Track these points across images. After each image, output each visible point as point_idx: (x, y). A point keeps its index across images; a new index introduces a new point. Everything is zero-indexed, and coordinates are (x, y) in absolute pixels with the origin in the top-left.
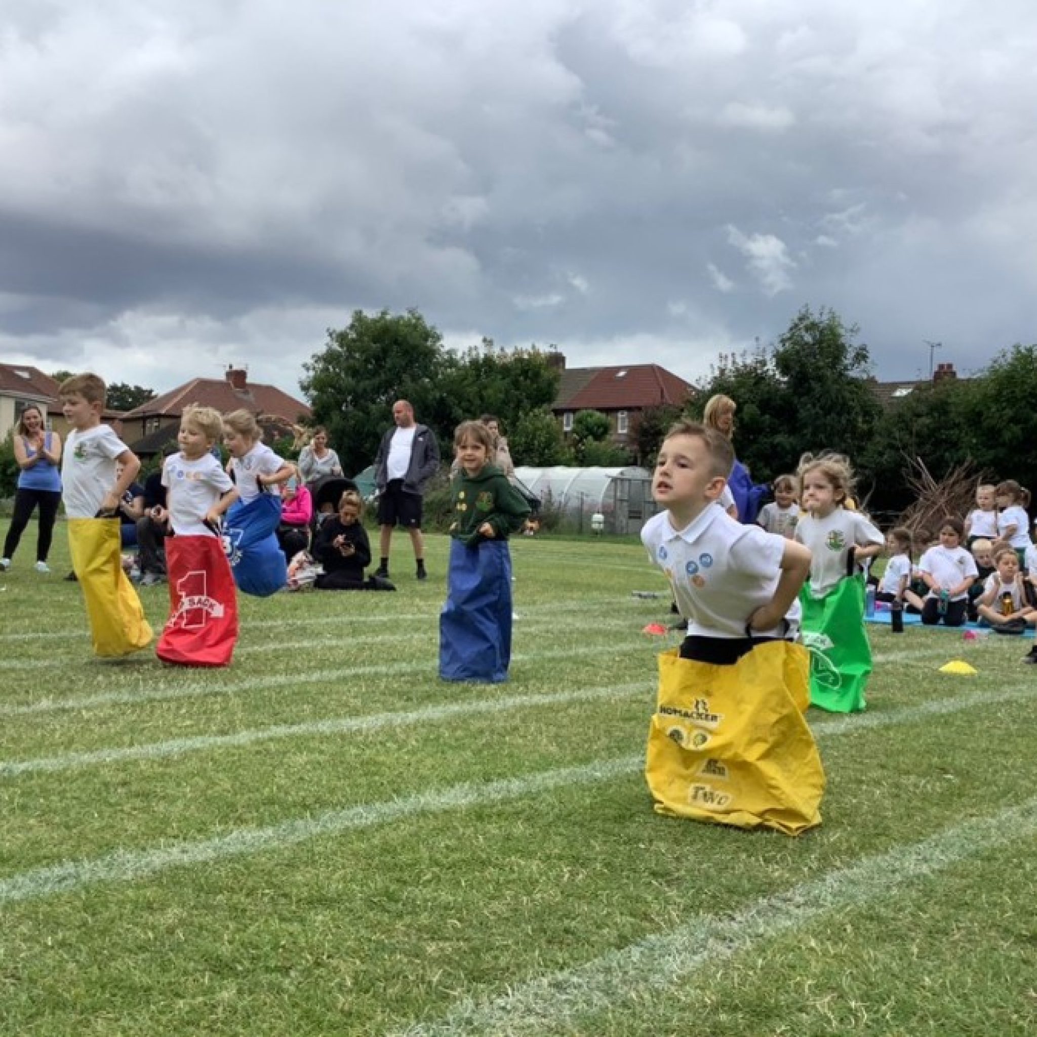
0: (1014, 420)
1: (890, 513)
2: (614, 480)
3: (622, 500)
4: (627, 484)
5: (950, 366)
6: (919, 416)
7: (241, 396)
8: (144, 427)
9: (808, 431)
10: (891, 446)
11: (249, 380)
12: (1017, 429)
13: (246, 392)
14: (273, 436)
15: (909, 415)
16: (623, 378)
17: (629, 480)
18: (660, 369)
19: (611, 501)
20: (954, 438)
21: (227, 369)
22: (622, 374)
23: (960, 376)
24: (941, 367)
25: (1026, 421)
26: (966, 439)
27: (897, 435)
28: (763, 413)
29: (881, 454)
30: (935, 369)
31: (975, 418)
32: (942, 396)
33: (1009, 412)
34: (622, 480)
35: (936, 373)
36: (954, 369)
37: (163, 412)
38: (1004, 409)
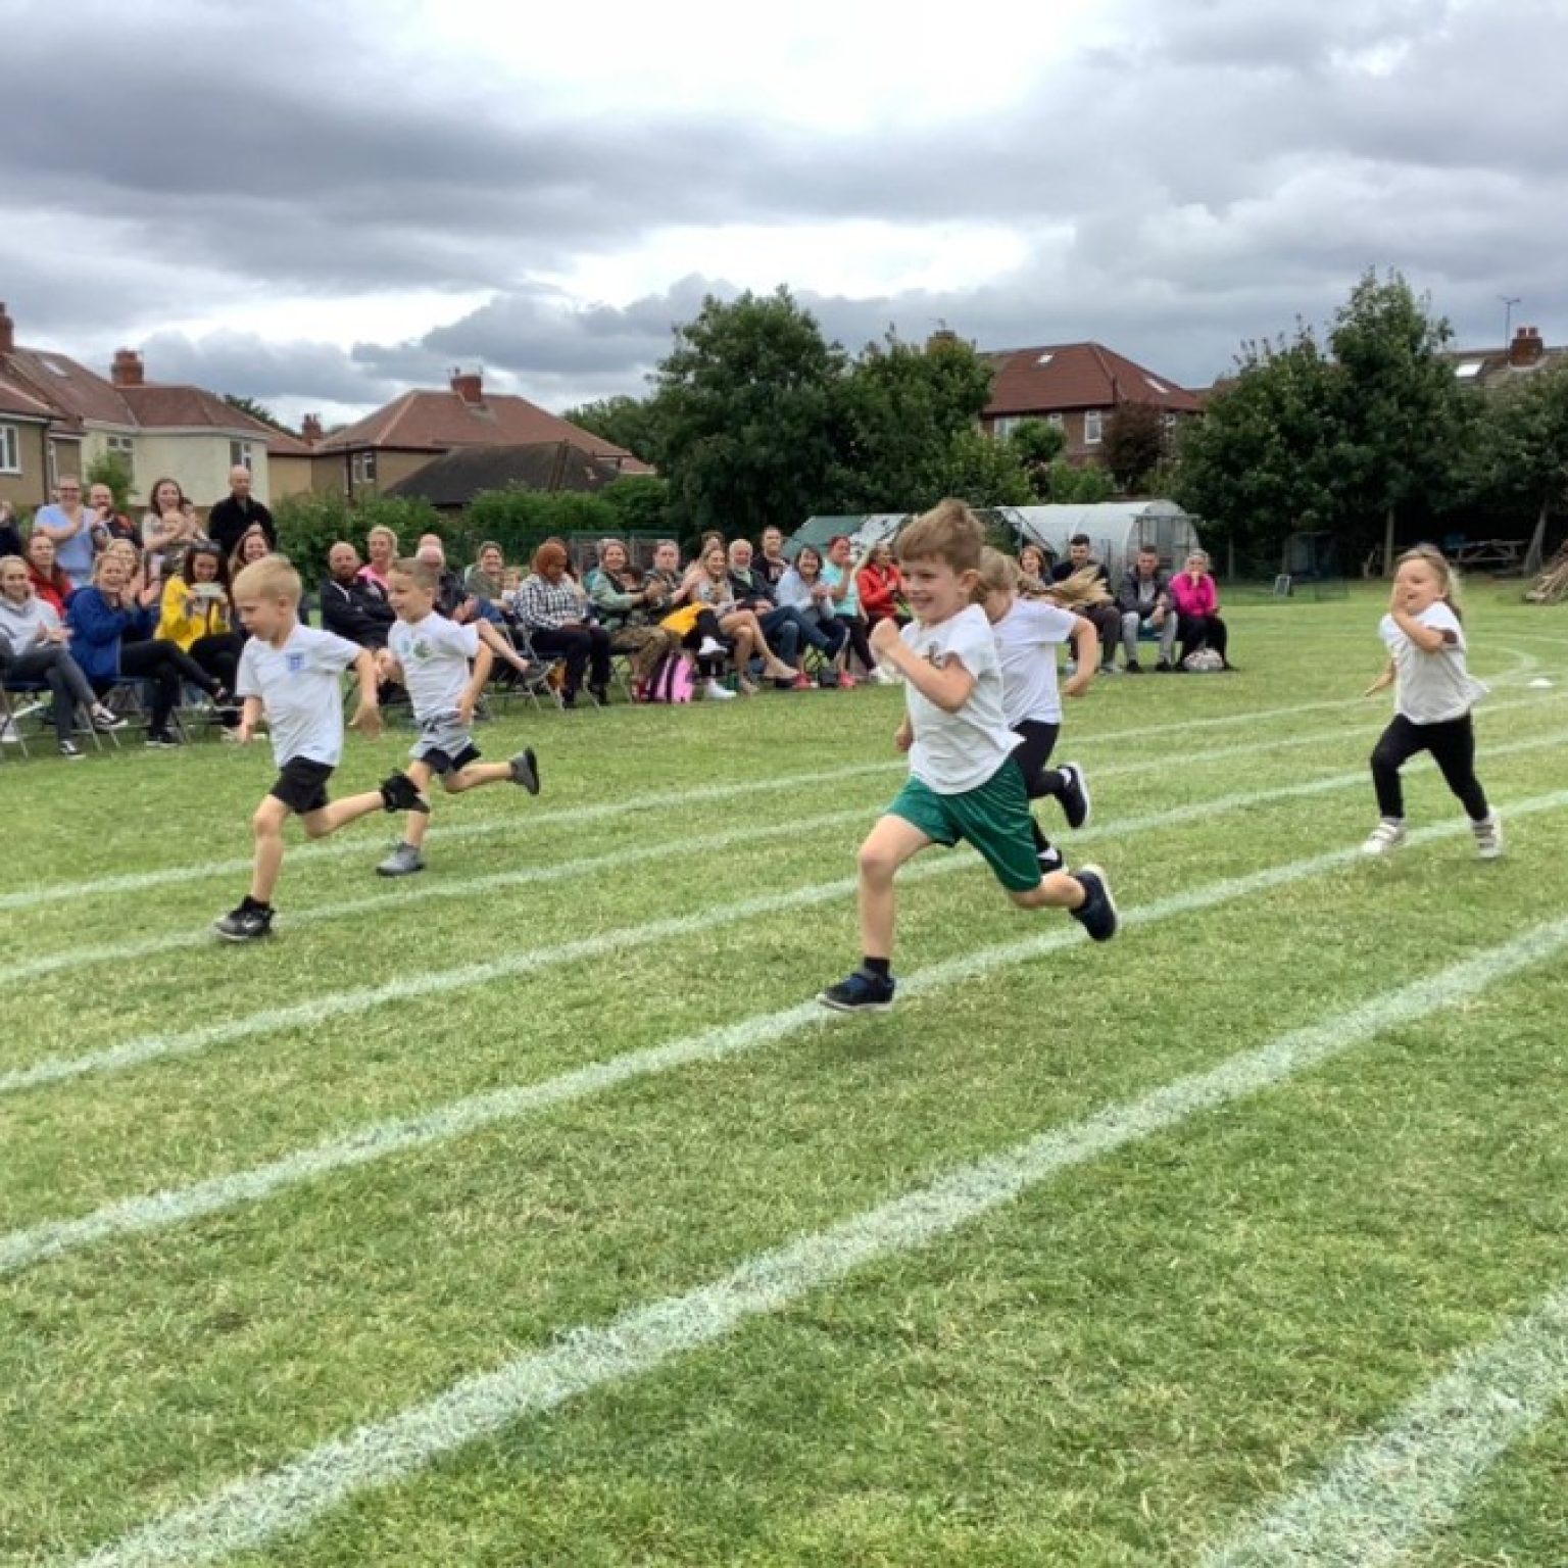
2: (1140, 520)
4: (1153, 523)
5: (1533, 331)
7: (479, 413)
8: (349, 465)
11: (485, 390)
13: (484, 408)
14: (586, 475)
16: (1049, 364)
17: (1157, 518)
18: (1102, 349)
21: (453, 375)
22: (1046, 359)
23: (1547, 344)
24: (1522, 332)
29: (1488, 468)
30: (1514, 335)
34: (1148, 519)
35: (1515, 342)
36: (1540, 334)
37: (378, 442)
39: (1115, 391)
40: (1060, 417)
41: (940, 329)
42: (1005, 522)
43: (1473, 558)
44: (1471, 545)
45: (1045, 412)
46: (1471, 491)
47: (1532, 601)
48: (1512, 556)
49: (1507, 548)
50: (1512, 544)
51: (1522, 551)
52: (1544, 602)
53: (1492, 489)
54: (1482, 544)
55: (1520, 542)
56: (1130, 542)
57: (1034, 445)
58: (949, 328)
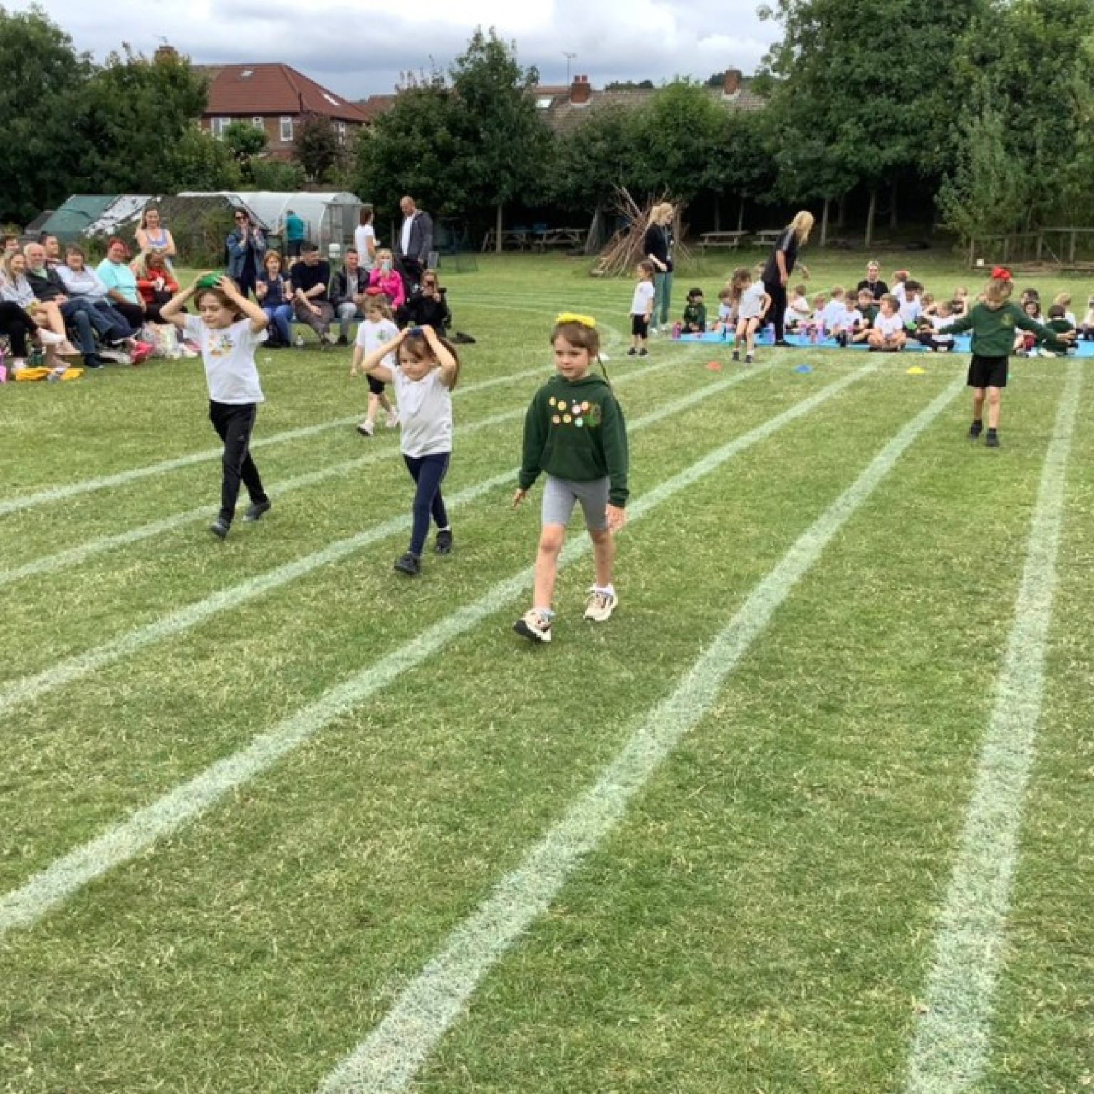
0: (677, 146)
1: (568, 230)
2: (330, 206)
3: (337, 227)
4: (340, 209)
5: (585, 78)
6: (594, 140)
9: (496, 153)
10: (573, 169)
12: (679, 154)
15: (586, 139)
16: (250, 78)
17: (341, 206)
18: (289, 69)
19: (328, 227)
20: (627, 162)
22: (247, 73)
24: (577, 78)
25: (686, 146)
26: (637, 163)
27: (577, 158)
28: (454, 135)
30: (572, 80)
31: (644, 143)
32: (613, 121)
33: (673, 139)
34: (336, 206)
35: (573, 85)
36: (589, 81)
38: (667, 135)
39: (301, 103)
40: (261, 119)
41: (163, 44)
42: (231, 205)
43: (553, 241)
44: (551, 231)
45: (250, 115)
46: (551, 194)
47: (595, 276)
48: (577, 239)
49: (574, 234)
50: (577, 231)
51: (584, 236)
52: (603, 276)
53: (564, 193)
54: (558, 230)
55: (582, 230)
56: (323, 223)
57: (243, 142)
58: (170, 44)
